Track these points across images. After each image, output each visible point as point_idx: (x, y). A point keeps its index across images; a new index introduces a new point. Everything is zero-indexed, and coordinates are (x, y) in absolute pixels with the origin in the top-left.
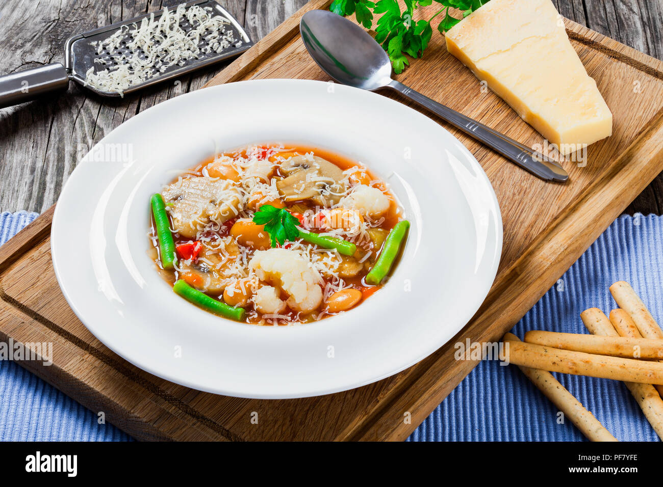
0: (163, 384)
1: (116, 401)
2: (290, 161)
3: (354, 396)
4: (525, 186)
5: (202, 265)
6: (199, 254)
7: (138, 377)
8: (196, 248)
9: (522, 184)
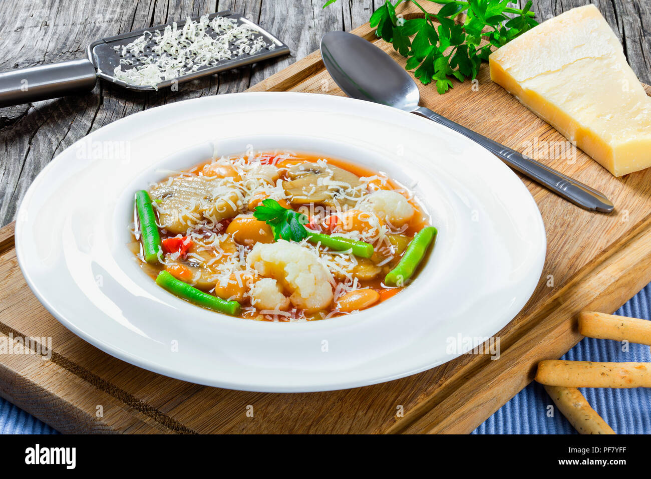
0: (137, 393)
1: (80, 407)
2: (299, 166)
3: (366, 413)
4: (569, 220)
5: (191, 260)
6: (189, 249)
7: (108, 385)
8: (186, 243)
9: (565, 218)
